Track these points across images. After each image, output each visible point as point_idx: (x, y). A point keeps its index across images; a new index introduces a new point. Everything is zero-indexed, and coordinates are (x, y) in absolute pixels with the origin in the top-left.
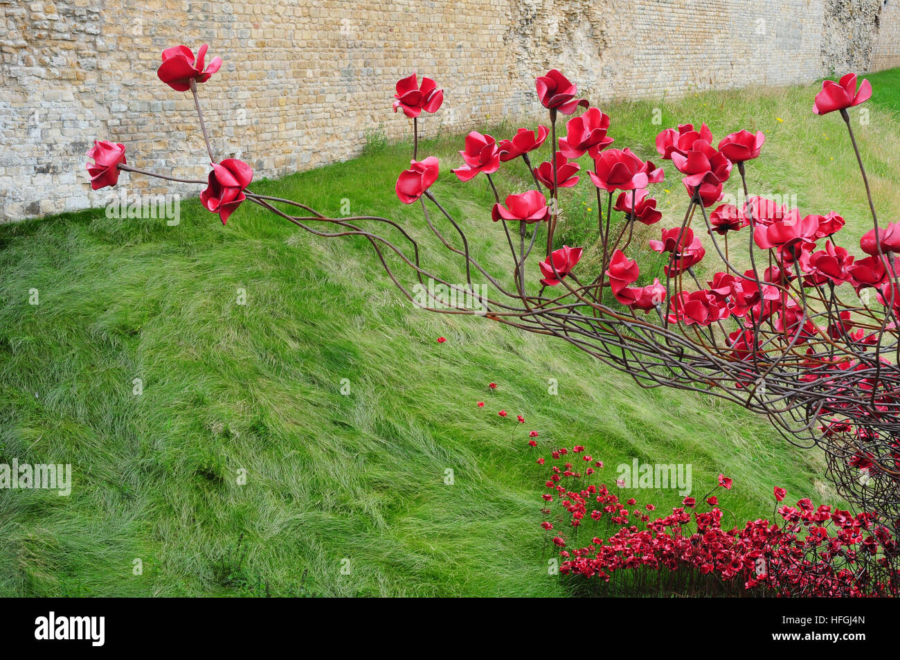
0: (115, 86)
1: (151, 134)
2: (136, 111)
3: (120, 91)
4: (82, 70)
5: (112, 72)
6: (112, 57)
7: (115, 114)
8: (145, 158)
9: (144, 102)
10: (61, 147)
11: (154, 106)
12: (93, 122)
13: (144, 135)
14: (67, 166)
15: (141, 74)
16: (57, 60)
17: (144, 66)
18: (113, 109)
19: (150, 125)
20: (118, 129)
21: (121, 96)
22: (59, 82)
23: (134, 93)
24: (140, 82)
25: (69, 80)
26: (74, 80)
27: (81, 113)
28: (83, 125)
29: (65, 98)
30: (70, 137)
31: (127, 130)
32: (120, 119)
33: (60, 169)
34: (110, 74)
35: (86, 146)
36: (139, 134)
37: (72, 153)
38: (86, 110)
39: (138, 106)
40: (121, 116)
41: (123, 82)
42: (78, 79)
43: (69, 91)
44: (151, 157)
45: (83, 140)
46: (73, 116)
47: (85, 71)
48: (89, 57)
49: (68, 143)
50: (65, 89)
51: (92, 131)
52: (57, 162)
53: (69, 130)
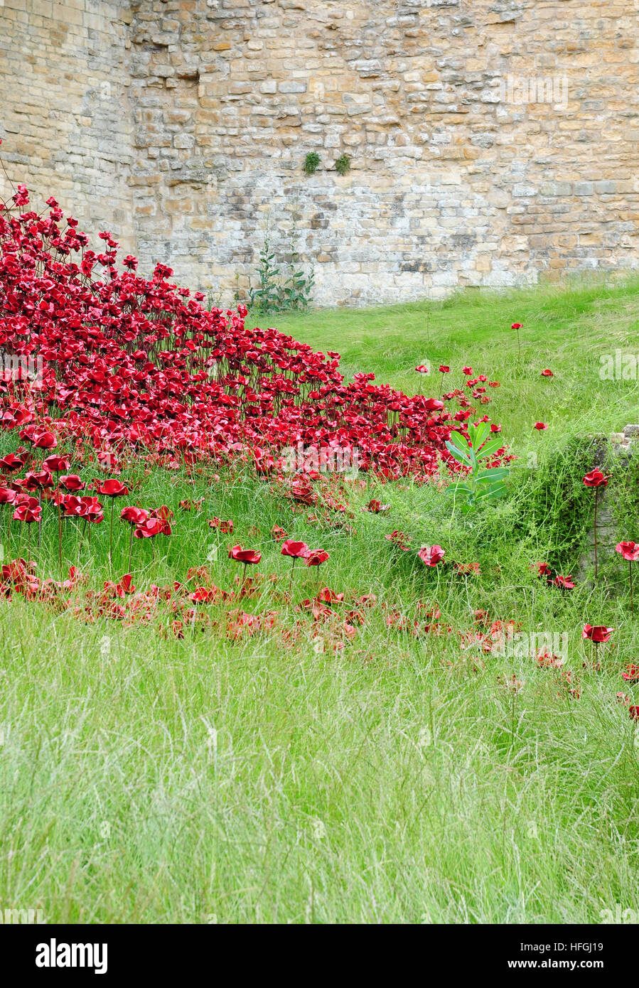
0: (520, 164)
1: (574, 225)
2: (552, 196)
3: (527, 170)
4: (472, 147)
5: (517, 147)
6: (519, 130)
7: (518, 200)
8: (564, 255)
9: (564, 184)
10: (437, 240)
11: (579, 189)
12: (484, 210)
13: (564, 226)
14: (445, 263)
15: (563, 148)
16: (437, 138)
17: (568, 137)
18: (515, 193)
19: (575, 213)
20: (521, 219)
21: (530, 178)
22: (440, 163)
23: (550, 173)
24: (560, 159)
25: (456, 160)
26: (462, 159)
27: (467, 198)
28: (470, 213)
29: (444, 181)
30: (451, 228)
31: (535, 220)
32: (526, 206)
33: (434, 267)
34: (514, 151)
35: (472, 239)
36: (555, 225)
37: (452, 248)
38: (475, 194)
39: (555, 189)
40: (527, 201)
41: (534, 159)
42: (467, 159)
43: (454, 174)
44: (574, 255)
45: (469, 232)
46: (456, 202)
47: (479, 148)
48: (485, 131)
49: (448, 236)
50: (450, 171)
51: (483, 220)
52: (430, 257)
53: (449, 219)
